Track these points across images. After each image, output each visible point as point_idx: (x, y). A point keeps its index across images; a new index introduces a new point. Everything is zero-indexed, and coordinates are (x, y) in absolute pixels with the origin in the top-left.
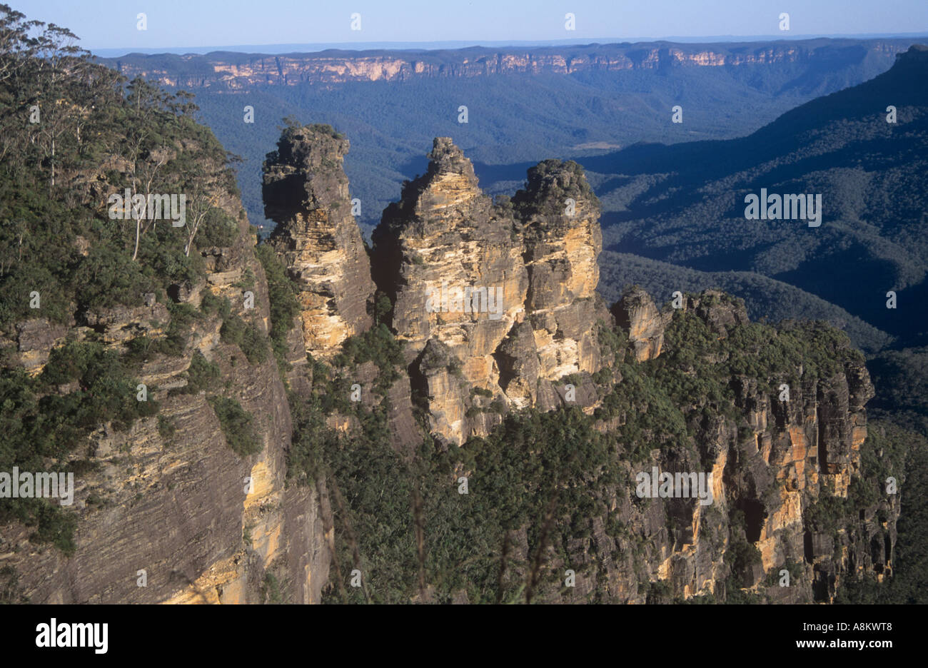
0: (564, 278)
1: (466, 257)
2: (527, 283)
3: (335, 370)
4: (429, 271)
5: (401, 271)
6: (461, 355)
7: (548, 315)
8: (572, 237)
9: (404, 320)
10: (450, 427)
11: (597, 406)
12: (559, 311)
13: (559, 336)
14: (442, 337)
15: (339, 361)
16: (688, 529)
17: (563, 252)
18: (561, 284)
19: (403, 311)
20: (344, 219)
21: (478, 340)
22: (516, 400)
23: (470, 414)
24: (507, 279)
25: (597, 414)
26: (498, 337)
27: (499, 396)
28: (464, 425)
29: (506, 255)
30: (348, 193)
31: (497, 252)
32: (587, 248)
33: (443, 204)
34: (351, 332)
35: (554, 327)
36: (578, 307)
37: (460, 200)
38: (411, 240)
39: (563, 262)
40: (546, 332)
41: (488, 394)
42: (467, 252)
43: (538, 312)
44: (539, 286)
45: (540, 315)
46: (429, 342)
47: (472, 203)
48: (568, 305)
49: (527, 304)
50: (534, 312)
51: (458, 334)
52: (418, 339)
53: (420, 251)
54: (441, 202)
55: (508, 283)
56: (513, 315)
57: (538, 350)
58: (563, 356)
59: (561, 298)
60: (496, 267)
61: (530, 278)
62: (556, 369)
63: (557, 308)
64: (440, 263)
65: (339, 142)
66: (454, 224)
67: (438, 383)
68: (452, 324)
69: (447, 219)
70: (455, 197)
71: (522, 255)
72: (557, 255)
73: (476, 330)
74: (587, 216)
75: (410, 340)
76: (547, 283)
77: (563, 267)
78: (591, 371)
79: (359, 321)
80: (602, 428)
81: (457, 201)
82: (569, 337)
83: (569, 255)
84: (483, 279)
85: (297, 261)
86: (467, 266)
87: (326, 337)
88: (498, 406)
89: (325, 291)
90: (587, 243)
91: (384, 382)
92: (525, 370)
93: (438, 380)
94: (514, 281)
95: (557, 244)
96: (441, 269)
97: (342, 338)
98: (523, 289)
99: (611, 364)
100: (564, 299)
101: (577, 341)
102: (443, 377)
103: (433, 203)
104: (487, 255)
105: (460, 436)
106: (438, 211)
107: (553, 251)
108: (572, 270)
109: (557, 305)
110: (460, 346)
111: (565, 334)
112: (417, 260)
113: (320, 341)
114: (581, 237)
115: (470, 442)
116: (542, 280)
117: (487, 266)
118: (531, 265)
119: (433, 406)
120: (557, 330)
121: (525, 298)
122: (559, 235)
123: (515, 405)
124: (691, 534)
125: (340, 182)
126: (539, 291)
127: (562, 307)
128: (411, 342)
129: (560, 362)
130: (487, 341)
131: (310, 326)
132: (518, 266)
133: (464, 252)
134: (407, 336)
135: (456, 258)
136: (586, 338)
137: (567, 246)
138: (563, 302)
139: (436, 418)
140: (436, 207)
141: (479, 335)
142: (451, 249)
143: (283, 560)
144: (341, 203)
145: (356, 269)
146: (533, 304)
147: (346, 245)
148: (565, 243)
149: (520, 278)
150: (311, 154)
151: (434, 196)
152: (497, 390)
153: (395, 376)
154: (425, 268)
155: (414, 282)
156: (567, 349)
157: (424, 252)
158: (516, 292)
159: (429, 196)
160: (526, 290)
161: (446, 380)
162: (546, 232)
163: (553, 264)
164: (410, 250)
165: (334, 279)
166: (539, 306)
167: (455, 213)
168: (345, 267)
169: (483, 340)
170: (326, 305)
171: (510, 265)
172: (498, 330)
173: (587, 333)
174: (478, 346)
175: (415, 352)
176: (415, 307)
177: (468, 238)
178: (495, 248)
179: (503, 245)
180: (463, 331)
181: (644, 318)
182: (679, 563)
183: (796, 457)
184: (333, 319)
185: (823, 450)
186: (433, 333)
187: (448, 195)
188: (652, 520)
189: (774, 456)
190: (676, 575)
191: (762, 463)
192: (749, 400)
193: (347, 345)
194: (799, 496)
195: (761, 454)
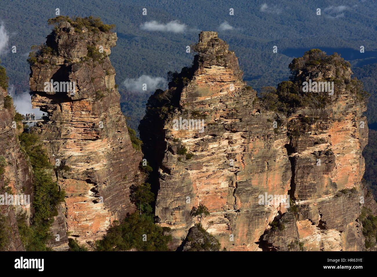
0: (328, 170)
1: (229, 148)
2: (289, 174)
4: (193, 161)
5: (165, 160)
7: (311, 206)
8: (336, 130)
9: (166, 209)
12: (323, 202)
13: (323, 226)
14: (205, 226)
17: (328, 144)
18: (325, 176)
19: (166, 200)
20: (109, 109)
21: (240, 229)
24: (269, 169)
26: (260, 227)
29: (269, 147)
30: (114, 84)
31: (260, 144)
32: (352, 142)
33: (208, 96)
35: (317, 218)
36: (341, 199)
37: (225, 93)
38: (175, 130)
39: (327, 153)
40: (310, 223)
43: (302, 202)
44: (302, 177)
45: (304, 206)
46: (190, 230)
47: (237, 95)
48: (331, 196)
49: (291, 195)
50: (297, 203)
51: (220, 223)
52: (181, 227)
53: (184, 141)
54: (206, 95)
55: (271, 173)
57: (301, 240)
59: (324, 189)
60: (258, 158)
61: (293, 169)
63: (320, 200)
64: (204, 153)
65: (106, 35)
66: (218, 115)
68: (215, 213)
69: (211, 111)
70: (220, 89)
71: (286, 146)
73: (239, 219)
74: (350, 110)
75: (172, 228)
76: (311, 174)
77: (328, 158)
79: (123, 208)
81: (221, 93)
82: (333, 228)
83: (333, 148)
84: (246, 169)
85: (62, 149)
86: (231, 156)
87: (89, 224)
89: (88, 178)
90: (353, 136)
94: (277, 172)
95: (320, 136)
96: (204, 159)
97: (105, 225)
98: (286, 180)
100: (328, 191)
101: (341, 232)
103: (197, 95)
104: (251, 146)
106: (202, 103)
107: (317, 143)
108: (336, 162)
109: (320, 196)
110: (224, 234)
111: (328, 225)
112: (181, 150)
114: (347, 130)
116: (306, 171)
117: (250, 156)
118: (295, 157)
120: (320, 221)
121: (288, 188)
122: (323, 128)
125: (107, 74)
126: (302, 182)
127: (325, 198)
128: (174, 230)
130: (249, 230)
131: (73, 212)
132: (281, 158)
133: (229, 143)
134: (169, 224)
135: (220, 148)
136: (350, 230)
137: (332, 138)
138: (327, 193)
140: (200, 99)
141: (241, 225)
142: (215, 140)
144: (105, 94)
145: (122, 157)
146: (296, 195)
147: (111, 135)
148: (330, 136)
149: (283, 169)
150: (77, 46)
151: (199, 88)
154: (189, 157)
155: (177, 171)
156: (331, 239)
157: (188, 142)
158: (279, 182)
159: (194, 89)
160: (289, 181)
162: (310, 124)
163: (317, 155)
164: (175, 140)
165: (98, 167)
166: (302, 197)
167: (219, 105)
168: (109, 156)
169: (246, 230)
170: (90, 193)
171: (274, 156)
172: (260, 220)
173: (351, 224)
174: (239, 235)
175: (176, 240)
176: (178, 195)
177: (232, 129)
178: (258, 140)
179: (267, 137)
180: (226, 220)
184: (95, 207)
186: (195, 222)
187: (212, 88)
193: (110, 232)
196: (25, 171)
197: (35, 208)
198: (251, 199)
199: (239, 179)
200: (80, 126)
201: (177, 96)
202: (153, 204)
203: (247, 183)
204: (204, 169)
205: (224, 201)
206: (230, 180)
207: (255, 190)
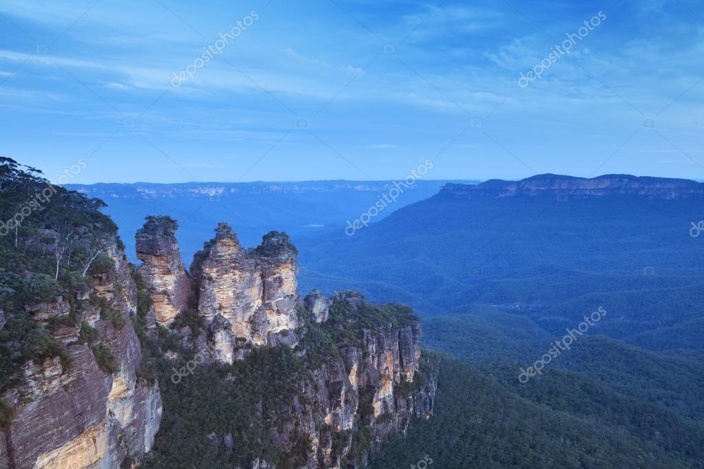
0: (280, 286)
1: (233, 277)
2: (262, 288)
3: (170, 331)
4: (216, 283)
5: (202, 283)
6: (231, 322)
8: (284, 267)
9: (204, 306)
10: (225, 356)
11: (296, 344)
12: (278, 302)
13: (278, 313)
14: (222, 314)
15: (173, 326)
16: (339, 400)
17: (280, 274)
18: (279, 289)
19: (204, 302)
21: (239, 315)
22: (258, 342)
23: (236, 350)
24: (253, 286)
25: (296, 348)
26: (249, 314)
27: (250, 341)
28: (233, 356)
29: (252, 276)
30: (177, 248)
31: (248, 274)
32: (291, 273)
33: (223, 253)
34: (179, 312)
35: (275, 308)
36: (287, 299)
37: (231, 251)
38: (207, 269)
39: (279, 278)
40: (272, 311)
41: (244, 340)
42: (234, 275)
43: (268, 301)
44: (268, 290)
45: (269, 303)
46: (215, 317)
47: (236, 252)
48: (282, 298)
49: (263, 298)
50: (266, 302)
51: (230, 313)
52: (211, 315)
53: (212, 274)
55: (254, 288)
56: (256, 303)
57: (268, 319)
58: (280, 322)
59: (279, 295)
60: (247, 281)
61: (264, 286)
62: (276, 328)
64: (221, 280)
65: (173, 224)
66: (228, 262)
67: (220, 336)
68: (227, 308)
69: (225, 260)
71: (260, 276)
72: (277, 275)
73: (238, 311)
74: (290, 258)
75: (206, 315)
76: (272, 289)
77: (280, 281)
78: (294, 328)
79: (182, 307)
80: (299, 354)
81: (229, 251)
82: (283, 313)
83: (282, 276)
84: (242, 287)
85: (152, 280)
86: (234, 281)
87: (166, 315)
88: (249, 345)
89: (165, 293)
90: (291, 270)
91: (194, 336)
92: (262, 329)
93: (220, 334)
94: (256, 288)
95: (276, 271)
96: (222, 283)
97: (174, 315)
99: (303, 325)
100: (281, 295)
101: (287, 315)
102: (222, 333)
103: (218, 252)
104: (244, 275)
105: (231, 360)
106: (220, 256)
107: (275, 274)
108: (284, 282)
109: (277, 299)
110: (231, 318)
111: (281, 312)
112: (210, 279)
113: (163, 317)
114: (288, 267)
115: (235, 362)
116: (270, 287)
117: (244, 281)
118: (265, 281)
119: (218, 347)
120: (277, 310)
121: (261, 295)
122: (277, 267)
123: (257, 345)
124: (340, 402)
125: (174, 243)
126: (268, 292)
127: (279, 299)
128: (207, 317)
129: (278, 325)
130: (244, 316)
131: (157, 310)
132: (258, 281)
134: (205, 313)
135: (229, 277)
136: (291, 314)
137: (281, 271)
138: (280, 297)
139: (219, 351)
140: (219, 254)
141: (240, 313)
142: (226, 274)
143: (133, 423)
144: (173, 253)
145: (181, 283)
146: (265, 298)
147: (176, 272)
149: (259, 286)
151: (218, 249)
152: (248, 339)
153: (200, 333)
154: (214, 282)
155: (208, 289)
156: (282, 318)
157: (214, 275)
158: (257, 292)
159: (216, 249)
160: (262, 292)
161: (224, 334)
162: (271, 265)
163: (275, 279)
164: (207, 274)
165: (169, 288)
166: (269, 299)
167: (228, 257)
168: (175, 282)
169: (242, 315)
170: (166, 300)
171: (254, 280)
172: (249, 310)
174: (239, 318)
175: (209, 321)
176: (209, 300)
177: (234, 268)
178: (247, 272)
179: (251, 271)
180: (233, 311)
181: (320, 303)
182: (335, 415)
183: (389, 364)
184: (168, 306)
185: (401, 361)
186: (218, 312)
187: (225, 248)
188: (322, 396)
189: (379, 364)
190: (334, 421)
191: (374, 368)
192: (367, 340)
193: (176, 318)
194: (391, 382)
195: (373, 364)
196: (134, 290)
197: (139, 309)
198: (244, 300)
199: (238, 291)
200: (160, 268)
201: (208, 253)
202: (197, 305)
203: (242, 293)
204: (222, 287)
205: (232, 302)
206: (234, 292)
207: (246, 296)
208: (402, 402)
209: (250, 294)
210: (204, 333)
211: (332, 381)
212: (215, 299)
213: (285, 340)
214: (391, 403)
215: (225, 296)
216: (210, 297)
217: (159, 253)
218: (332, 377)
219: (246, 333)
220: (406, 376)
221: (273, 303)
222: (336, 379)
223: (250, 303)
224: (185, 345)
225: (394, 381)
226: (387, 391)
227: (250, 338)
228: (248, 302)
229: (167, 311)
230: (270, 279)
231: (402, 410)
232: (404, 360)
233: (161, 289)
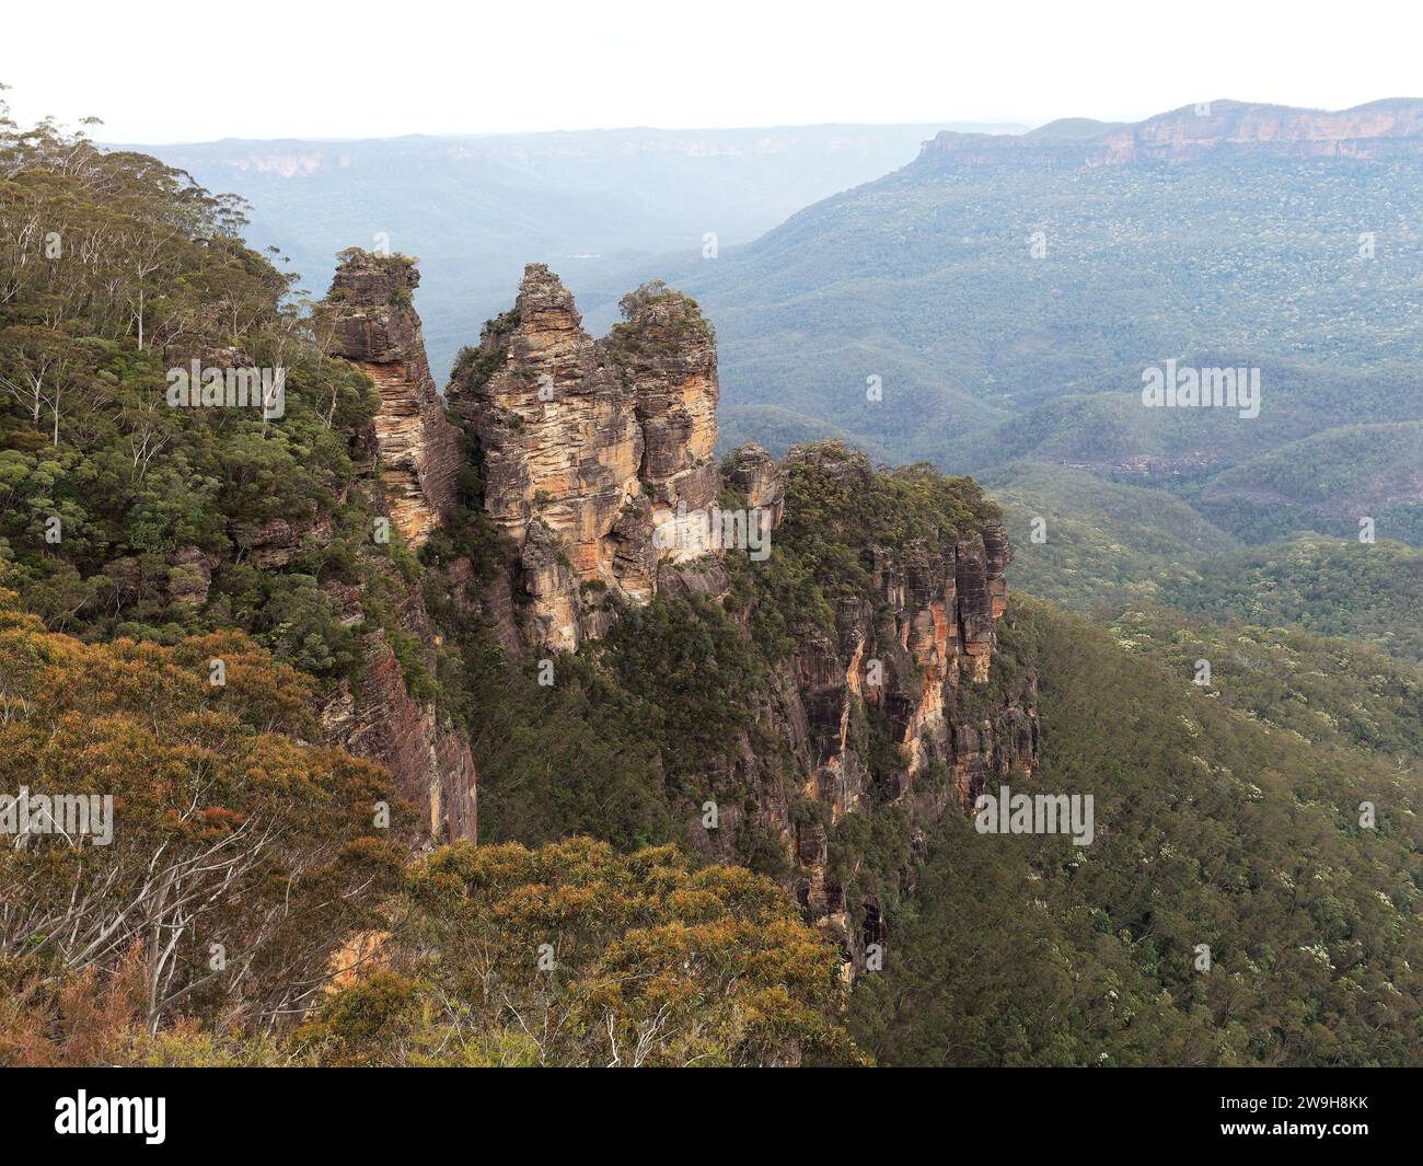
0: (685, 438)
1: (569, 416)
2: (641, 446)
3: (423, 570)
4: (528, 436)
6: (567, 539)
7: (667, 484)
8: (689, 386)
9: (499, 500)
10: (560, 633)
11: (727, 592)
12: (680, 479)
14: (545, 519)
15: (426, 555)
16: (836, 736)
17: (682, 405)
18: (682, 445)
19: (499, 489)
21: (587, 519)
22: (636, 593)
23: (582, 615)
24: (619, 441)
25: (728, 604)
26: (610, 516)
27: (615, 589)
28: (575, 630)
29: (618, 411)
31: (606, 408)
33: (541, 351)
34: (437, 517)
35: (674, 500)
36: (699, 473)
38: (503, 397)
39: (682, 417)
41: (601, 586)
42: (572, 410)
43: (656, 481)
44: (656, 449)
45: (658, 486)
46: (530, 527)
48: (689, 471)
49: (641, 474)
50: (650, 483)
51: (562, 514)
52: (518, 523)
54: (539, 349)
55: (622, 445)
56: (627, 486)
59: (681, 462)
60: (606, 427)
61: (645, 440)
62: (677, 552)
63: (677, 476)
64: (540, 424)
67: (545, 582)
70: (554, 341)
71: (636, 410)
72: (676, 407)
73: (585, 507)
75: (508, 524)
76: (666, 444)
77: (684, 423)
78: (717, 551)
79: (444, 504)
81: (557, 345)
82: (692, 510)
83: (688, 409)
84: (592, 443)
86: (572, 427)
87: (407, 527)
88: (612, 602)
89: (405, 466)
91: (480, 581)
92: (645, 555)
93: (546, 574)
94: (628, 444)
95: (674, 394)
96: (541, 433)
97: (424, 526)
98: (638, 453)
100: (685, 464)
102: (551, 571)
103: (530, 349)
104: (596, 411)
105: (573, 644)
106: (536, 360)
107: (670, 405)
108: (693, 426)
109: (677, 473)
110: (567, 529)
112: (517, 424)
113: (400, 532)
114: (700, 384)
115: (583, 649)
116: (660, 442)
117: (596, 426)
118: (645, 423)
119: (541, 609)
120: (678, 503)
121: (639, 463)
122: (676, 384)
123: (633, 599)
124: (839, 742)
126: (656, 456)
127: (683, 474)
128: (510, 528)
130: (598, 520)
132: (632, 429)
134: (504, 519)
135: (557, 418)
137: (685, 395)
138: (684, 467)
139: (546, 621)
140: (532, 354)
141: (588, 514)
146: (649, 471)
147: (422, 408)
148: (683, 394)
149: (634, 440)
151: (530, 339)
152: (611, 583)
153: (495, 574)
154: (523, 432)
155: (511, 451)
157: (522, 413)
158: (631, 457)
159: (523, 340)
160: (640, 456)
161: (556, 572)
162: (662, 380)
163: (672, 420)
164: (504, 410)
165: (414, 452)
166: (656, 474)
167: (553, 361)
168: (423, 435)
169: (594, 519)
170: (409, 486)
171: (623, 425)
172: (611, 507)
173: (710, 504)
174: (586, 528)
175: (516, 540)
176: (513, 481)
177: (572, 391)
178: (605, 403)
179: (615, 400)
180: (569, 509)
181: (764, 479)
182: (827, 778)
183: (934, 638)
184: (414, 503)
185: (962, 629)
186: (535, 512)
187: (545, 339)
188: (797, 729)
189: (914, 639)
190: (823, 794)
191: (901, 648)
192: (885, 576)
193: (432, 533)
194: (939, 685)
195: (899, 637)
198: (598, 480)
199: (583, 455)
200: (389, 397)
202: (482, 496)
203: (594, 460)
204: (542, 446)
205: (566, 485)
206: (572, 458)
207: (604, 469)
208: (968, 736)
209: (613, 463)
210: (505, 573)
211: (816, 688)
212: (526, 482)
213: (699, 583)
214: (940, 740)
215: (549, 470)
216: (516, 474)
217: (386, 357)
218: (815, 676)
219: (604, 569)
220: (972, 665)
221: (669, 483)
222: (826, 681)
223: (613, 487)
224: (461, 605)
225: (947, 683)
226: (931, 711)
227: (615, 581)
228: (610, 482)
229: (410, 515)
230: (659, 422)
231: (969, 757)
232: (968, 626)
233: (397, 457)
